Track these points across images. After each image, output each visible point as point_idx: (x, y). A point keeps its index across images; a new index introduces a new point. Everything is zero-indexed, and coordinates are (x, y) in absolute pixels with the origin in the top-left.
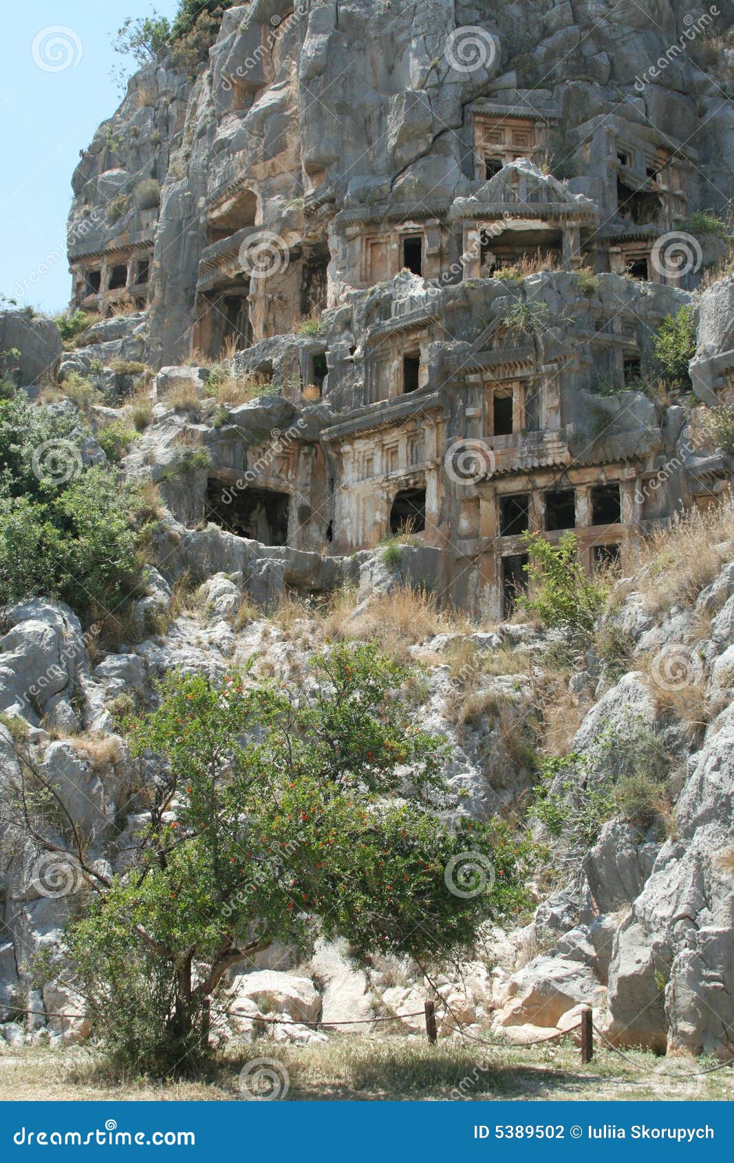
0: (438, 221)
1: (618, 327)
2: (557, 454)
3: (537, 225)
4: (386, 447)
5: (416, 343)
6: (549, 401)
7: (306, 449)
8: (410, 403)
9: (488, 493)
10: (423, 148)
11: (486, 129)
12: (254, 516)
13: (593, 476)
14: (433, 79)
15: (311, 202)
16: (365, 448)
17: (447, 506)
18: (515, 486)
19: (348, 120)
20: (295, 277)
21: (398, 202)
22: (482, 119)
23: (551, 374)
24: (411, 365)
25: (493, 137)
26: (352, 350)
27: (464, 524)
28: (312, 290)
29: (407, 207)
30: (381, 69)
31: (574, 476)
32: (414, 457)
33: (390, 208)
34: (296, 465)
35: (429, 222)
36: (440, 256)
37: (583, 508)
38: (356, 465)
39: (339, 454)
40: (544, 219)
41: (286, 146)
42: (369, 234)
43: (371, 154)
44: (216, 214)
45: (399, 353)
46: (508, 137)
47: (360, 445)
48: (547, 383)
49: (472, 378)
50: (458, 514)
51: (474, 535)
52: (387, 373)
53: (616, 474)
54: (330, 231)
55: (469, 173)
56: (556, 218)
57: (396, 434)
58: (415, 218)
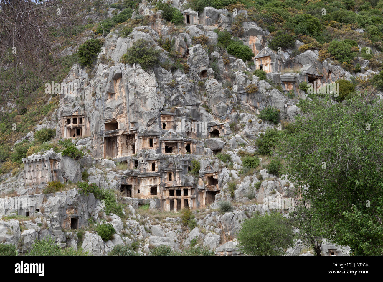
0: (156, 137)
2: (179, 185)
3: (174, 142)
4: (150, 180)
5: (154, 163)
6: (177, 176)
7: (135, 179)
9: (168, 190)
10: (153, 122)
11: (163, 117)
12: (124, 188)
13: (184, 188)
14: (154, 108)
15: (132, 130)
17: (161, 191)
18: (172, 189)
19: (138, 114)
20: (125, 138)
23: (178, 172)
24: (154, 166)
26: (143, 161)
29: (150, 134)
30: (143, 103)
31: (181, 188)
32: (154, 182)
33: (147, 134)
34: (133, 180)
35: (154, 137)
36: (155, 144)
37: (182, 193)
40: (175, 141)
41: (123, 113)
42: (144, 138)
43: (142, 121)
44: (108, 122)
45: (151, 163)
46: (166, 118)
47: (145, 179)
48: (177, 173)
49: (165, 172)
50: (163, 193)
51: (165, 196)
52: (149, 167)
53: (187, 188)
54: (135, 135)
55: (160, 127)
56: (177, 141)
57: (152, 178)
58: (152, 136)
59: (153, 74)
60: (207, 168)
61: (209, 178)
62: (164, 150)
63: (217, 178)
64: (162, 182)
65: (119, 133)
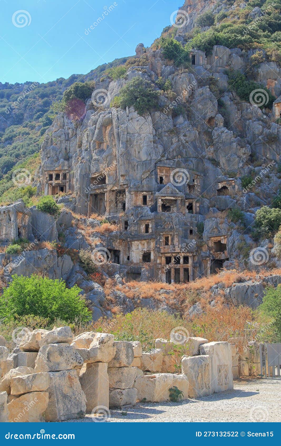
0: (151, 193)
1: (189, 224)
2: (178, 250)
3: (173, 198)
4: (142, 243)
5: (148, 223)
6: (176, 240)
7: (124, 241)
9: (164, 256)
10: (147, 175)
11: (160, 169)
13: (184, 254)
14: (149, 158)
15: (122, 184)
17: (155, 258)
18: (169, 255)
19: (130, 165)
23: (177, 234)
24: (147, 227)
25: (161, 171)
26: (134, 221)
27: (158, 261)
29: (144, 189)
30: (137, 152)
32: (148, 247)
33: (141, 189)
34: (122, 244)
35: (149, 193)
36: (151, 201)
37: (182, 261)
38: (135, 246)
39: (131, 243)
42: (136, 194)
43: (135, 174)
44: (94, 176)
45: (144, 224)
46: (164, 171)
47: (136, 242)
48: (176, 236)
49: (161, 234)
50: (157, 259)
51: (160, 264)
52: (142, 228)
53: (188, 255)
54: (126, 190)
55: (157, 181)
56: (176, 197)
57: (144, 241)
58: (146, 191)
59: (150, 118)
60: (213, 230)
61: (215, 243)
62: (161, 208)
63: (225, 243)
64: (156, 247)
65: (106, 188)
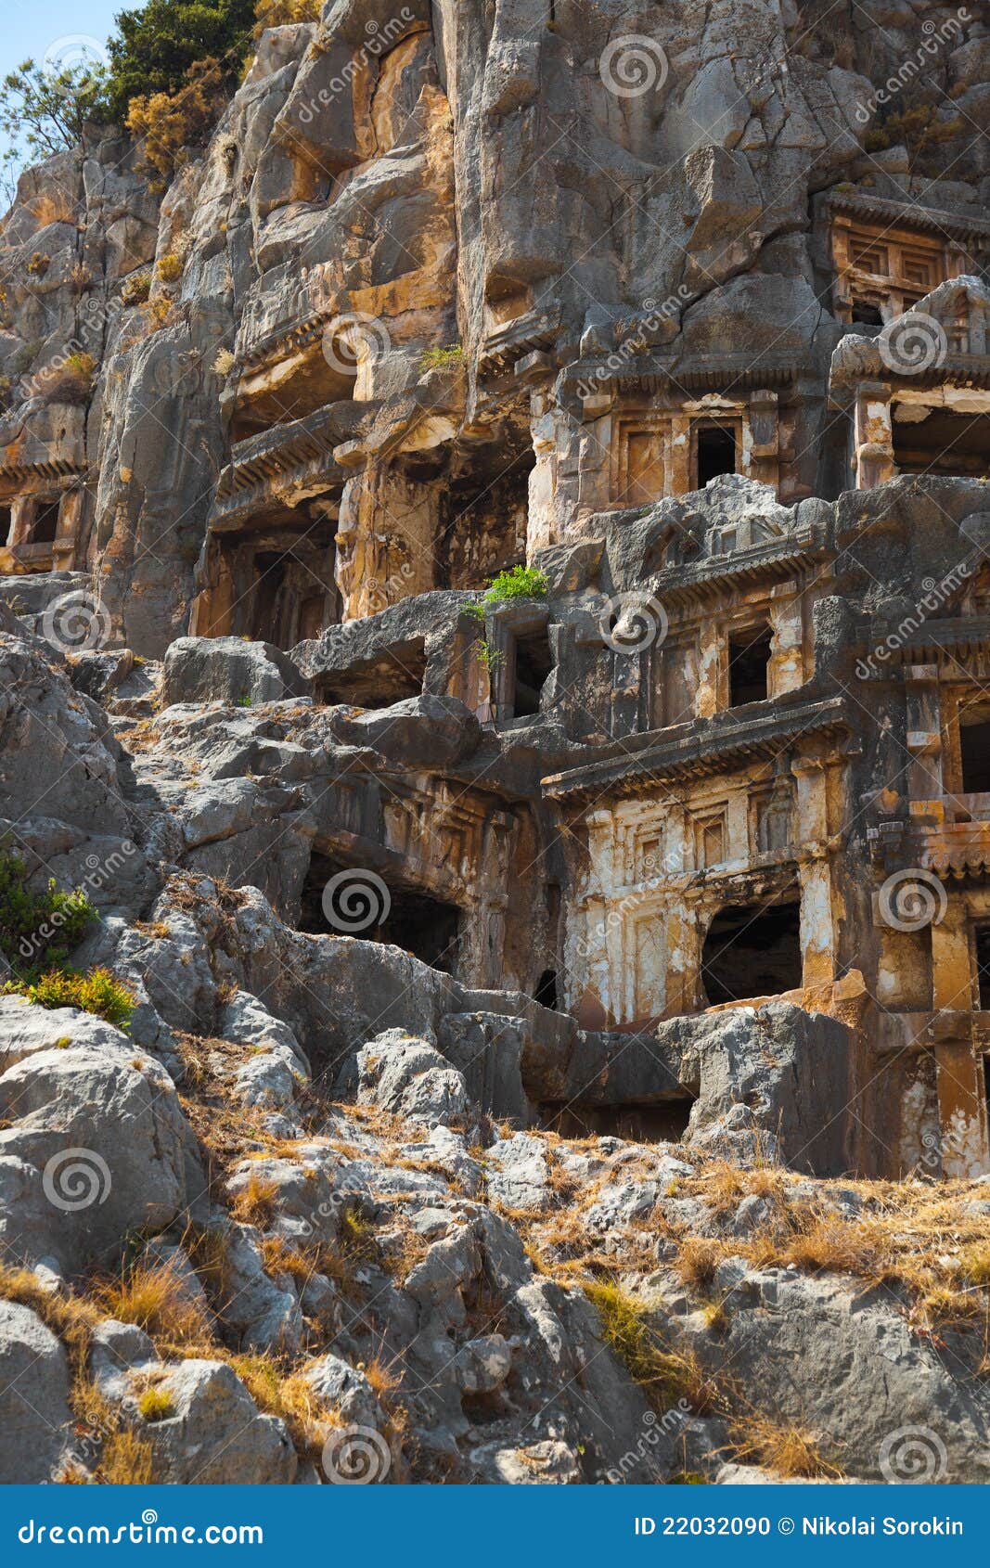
0: (775, 397)
4: (694, 817)
5: (763, 611)
7: (501, 818)
8: (770, 720)
9: (954, 916)
10: (740, 259)
14: (755, 135)
15: (500, 349)
16: (643, 817)
17: (850, 939)
19: (579, 202)
20: (425, 512)
21: (694, 352)
22: (849, 223)
27: (891, 981)
28: (454, 543)
30: (639, 118)
32: (762, 837)
33: (677, 363)
34: (479, 848)
35: (756, 397)
38: (620, 851)
39: (581, 830)
41: (422, 260)
42: (626, 413)
43: (623, 269)
44: (258, 385)
45: (720, 632)
46: (894, 264)
47: (632, 812)
49: (919, 671)
50: (875, 958)
51: (918, 1003)
52: (688, 673)
57: (721, 788)
58: (725, 388)
64: (863, 815)
65: (359, 437)
